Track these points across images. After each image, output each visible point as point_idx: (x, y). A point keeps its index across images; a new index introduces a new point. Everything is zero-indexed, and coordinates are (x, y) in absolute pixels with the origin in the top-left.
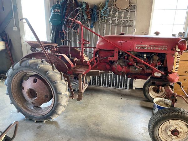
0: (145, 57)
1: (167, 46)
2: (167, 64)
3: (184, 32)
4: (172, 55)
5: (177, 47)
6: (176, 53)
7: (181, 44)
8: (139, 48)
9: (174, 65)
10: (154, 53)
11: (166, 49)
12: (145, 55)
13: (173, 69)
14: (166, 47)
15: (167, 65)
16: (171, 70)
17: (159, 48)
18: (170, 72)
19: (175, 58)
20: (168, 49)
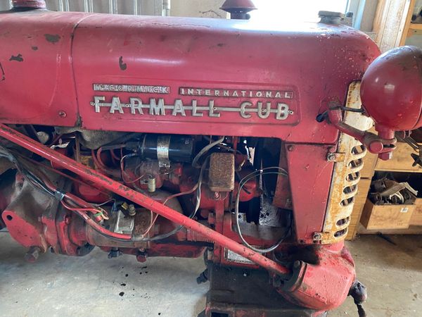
0: (164, 160)
1: (292, 90)
2: (291, 198)
3: (350, 15)
4: (319, 149)
5: (357, 104)
6: (348, 142)
7: (390, 87)
8: (116, 104)
9: (331, 206)
10: (216, 138)
11: (283, 111)
12: (163, 150)
13: (327, 228)
14: (282, 101)
15: (291, 205)
16: (313, 235)
17: (243, 110)
18: (310, 242)
19: (340, 167)
20: (297, 113)
